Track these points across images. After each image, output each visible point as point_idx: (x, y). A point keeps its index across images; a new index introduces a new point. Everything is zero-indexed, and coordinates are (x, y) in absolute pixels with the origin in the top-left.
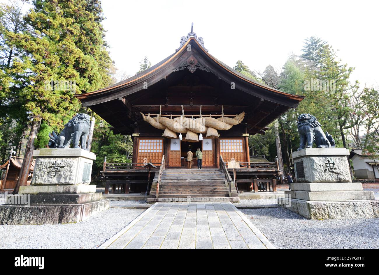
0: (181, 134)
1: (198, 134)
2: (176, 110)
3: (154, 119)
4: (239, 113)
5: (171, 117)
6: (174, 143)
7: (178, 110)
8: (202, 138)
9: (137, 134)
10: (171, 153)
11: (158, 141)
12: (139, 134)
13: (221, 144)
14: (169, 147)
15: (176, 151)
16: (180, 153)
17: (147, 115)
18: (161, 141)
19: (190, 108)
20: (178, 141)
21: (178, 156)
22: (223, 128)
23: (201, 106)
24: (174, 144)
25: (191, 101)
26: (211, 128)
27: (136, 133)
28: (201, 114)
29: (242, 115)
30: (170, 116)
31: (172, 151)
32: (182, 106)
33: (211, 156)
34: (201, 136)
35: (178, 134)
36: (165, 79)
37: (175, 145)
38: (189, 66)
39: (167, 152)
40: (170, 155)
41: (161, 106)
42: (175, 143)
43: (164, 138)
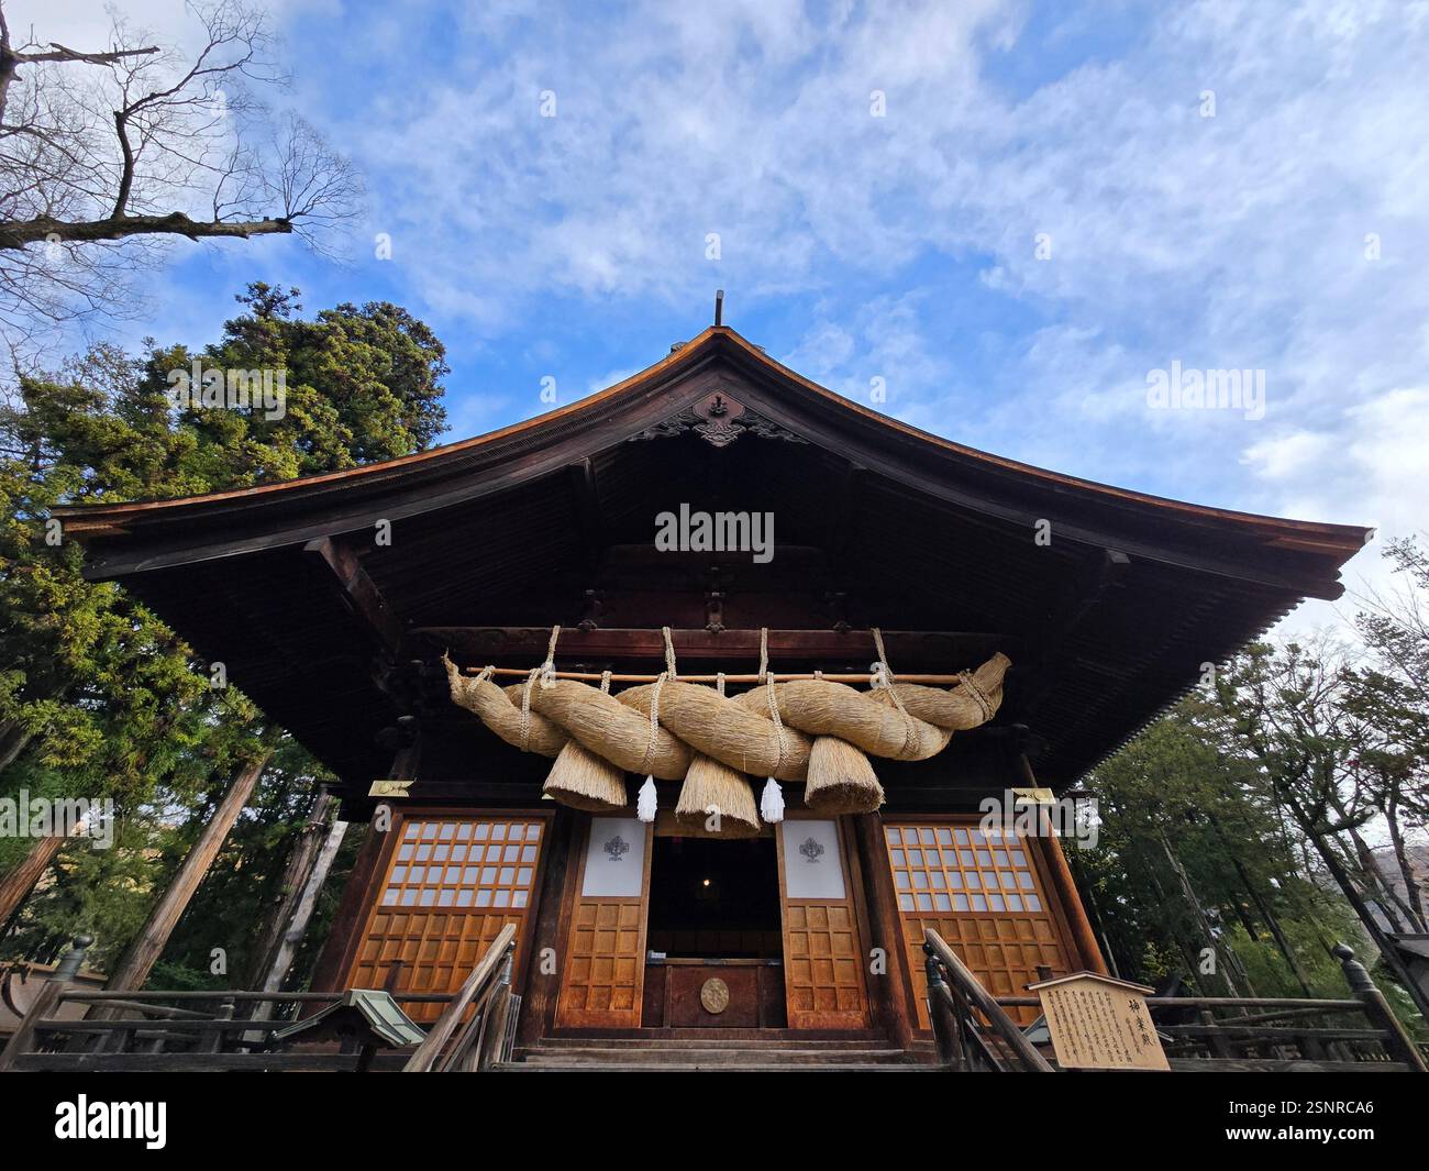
0: (650, 780)
1: (756, 785)
2: (636, 651)
3: (510, 693)
4: (972, 663)
5: (606, 684)
6: (609, 848)
7: (644, 648)
8: (782, 804)
9: (397, 784)
10: (580, 916)
11: (517, 831)
12: (408, 783)
13: (895, 859)
14: (578, 873)
15: (613, 903)
16: (639, 918)
17: (475, 674)
18: (535, 832)
19: (709, 643)
20: (630, 835)
21: (625, 943)
22: (903, 740)
23: (765, 631)
24: (610, 856)
25: (715, 611)
26: (831, 742)
27: (395, 778)
28: (769, 669)
29: (995, 669)
30: (597, 676)
31: (591, 902)
32: (667, 631)
33: (843, 939)
34: (773, 792)
35: (632, 783)
36: (582, 468)
37: (616, 858)
38: (704, 422)
39: (557, 907)
40: (574, 928)
41: (556, 630)
42: (615, 848)
43: (553, 812)
